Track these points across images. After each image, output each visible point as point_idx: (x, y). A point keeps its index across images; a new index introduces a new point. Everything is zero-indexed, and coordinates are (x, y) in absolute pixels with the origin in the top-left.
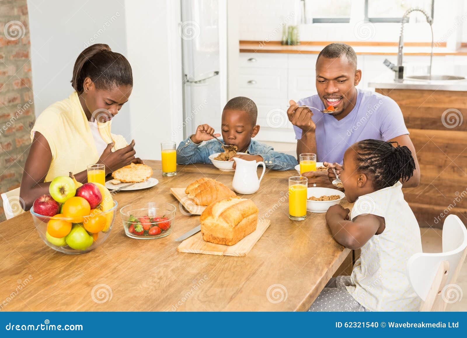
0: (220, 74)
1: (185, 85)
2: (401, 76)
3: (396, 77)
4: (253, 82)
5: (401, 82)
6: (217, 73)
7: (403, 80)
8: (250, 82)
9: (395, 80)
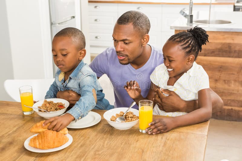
0: (76, 18)
1: (52, 26)
2: (191, 21)
3: (188, 21)
4: (98, 20)
5: (191, 26)
6: (74, 17)
7: (193, 24)
8: (96, 20)
9: (187, 24)
